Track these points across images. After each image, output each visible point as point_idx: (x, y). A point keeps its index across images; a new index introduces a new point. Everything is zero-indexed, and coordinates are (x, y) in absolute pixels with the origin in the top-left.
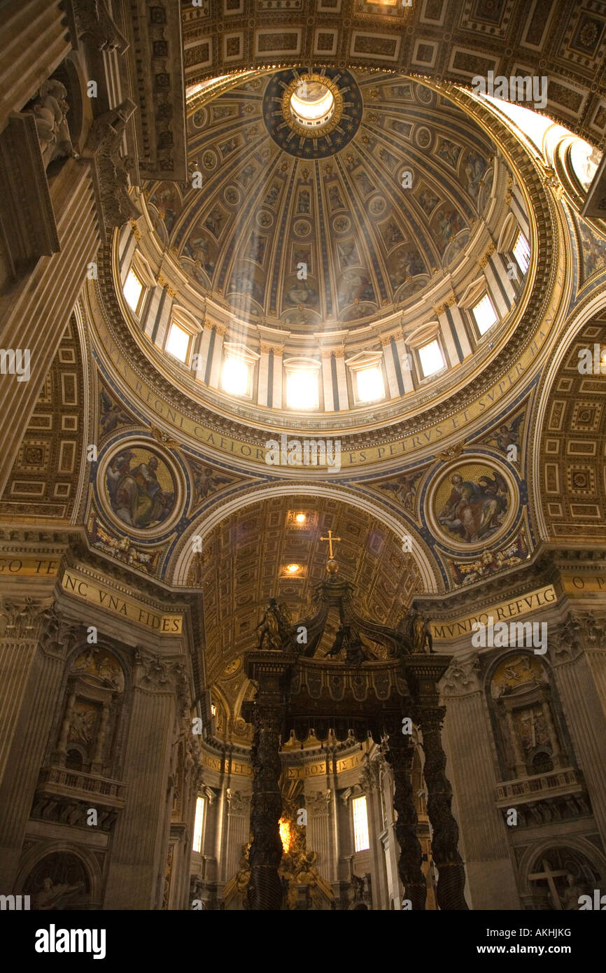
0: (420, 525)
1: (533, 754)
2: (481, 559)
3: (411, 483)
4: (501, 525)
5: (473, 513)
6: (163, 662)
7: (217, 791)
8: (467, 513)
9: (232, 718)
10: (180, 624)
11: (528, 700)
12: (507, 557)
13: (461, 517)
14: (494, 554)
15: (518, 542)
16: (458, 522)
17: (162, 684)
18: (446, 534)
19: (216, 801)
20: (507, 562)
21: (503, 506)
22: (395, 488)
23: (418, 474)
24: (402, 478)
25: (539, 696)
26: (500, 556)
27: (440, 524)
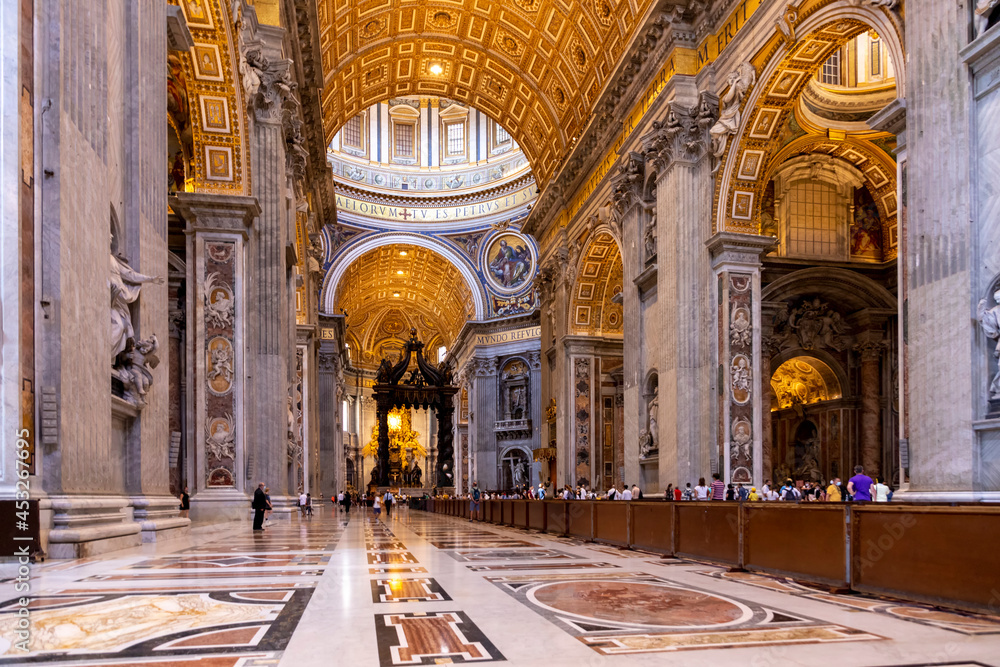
0: (478, 269)
1: (516, 408)
2: (509, 300)
3: (475, 240)
4: (524, 280)
5: (510, 268)
6: (326, 356)
7: (355, 397)
8: (507, 267)
9: (361, 351)
10: (332, 333)
11: (518, 383)
12: (523, 303)
13: (504, 269)
14: (517, 299)
15: (531, 294)
16: (501, 271)
17: (327, 369)
18: (493, 278)
19: (354, 403)
20: (523, 305)
21: (527, 268)
22: (465, 241)
23: (480, 235)
24: (470, 235)
25: (523, 383)
26: (520, 301)
27: (490, 270)
